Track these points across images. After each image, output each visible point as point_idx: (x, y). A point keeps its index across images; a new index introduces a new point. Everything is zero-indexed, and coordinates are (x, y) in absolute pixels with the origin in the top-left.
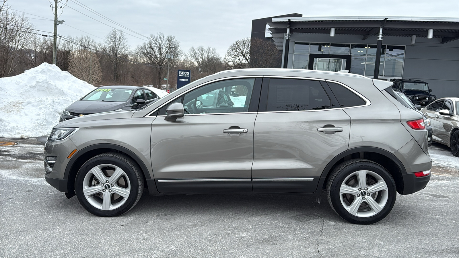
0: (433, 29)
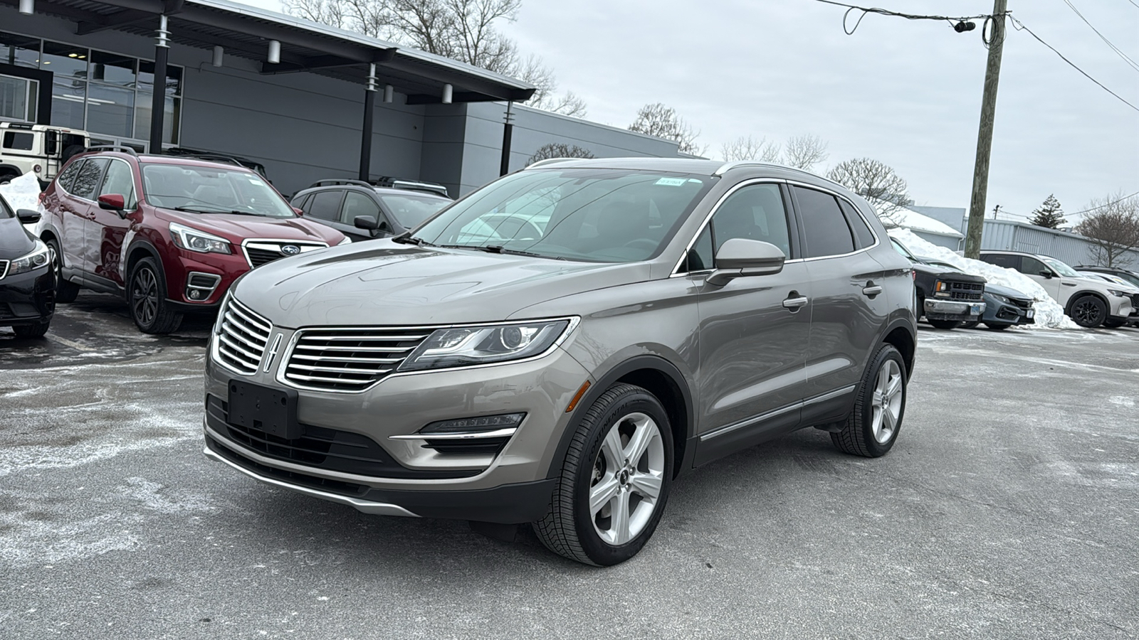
0: (280, 42)
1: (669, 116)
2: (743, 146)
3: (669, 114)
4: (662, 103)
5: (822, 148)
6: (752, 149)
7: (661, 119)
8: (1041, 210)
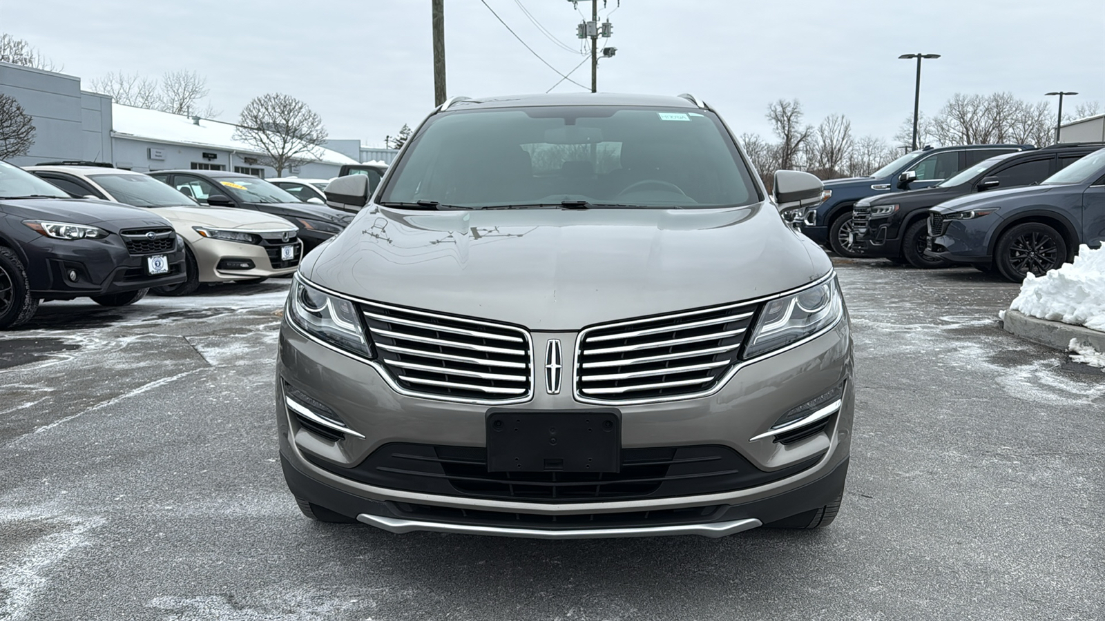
1: (22, 49)
2: (113, 81)
3: (20, 46)
4: (9, 34)
5: (201, 83)
6: (126, 85)
7: (11, 53)
8: (399, 139)
